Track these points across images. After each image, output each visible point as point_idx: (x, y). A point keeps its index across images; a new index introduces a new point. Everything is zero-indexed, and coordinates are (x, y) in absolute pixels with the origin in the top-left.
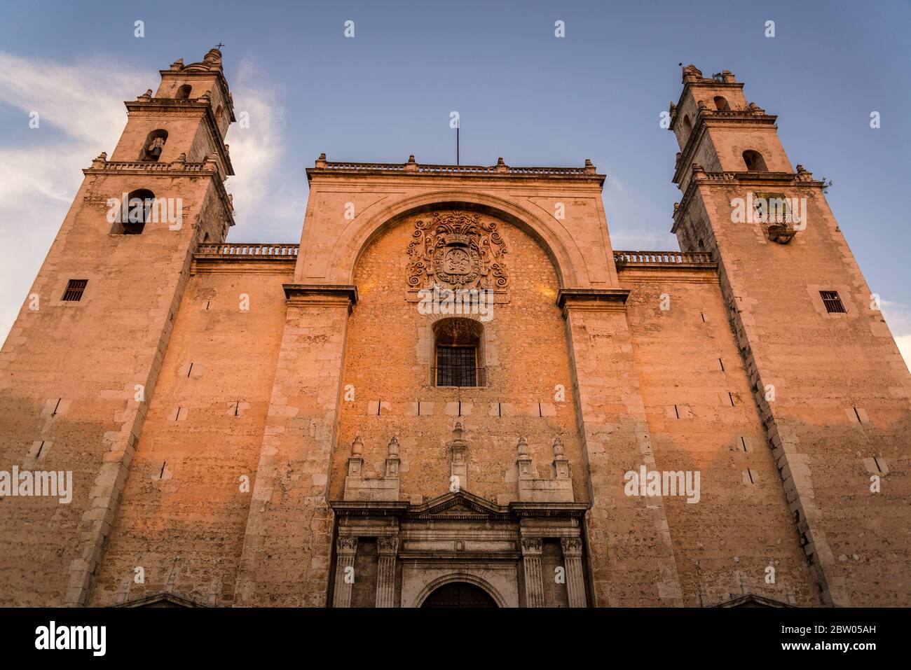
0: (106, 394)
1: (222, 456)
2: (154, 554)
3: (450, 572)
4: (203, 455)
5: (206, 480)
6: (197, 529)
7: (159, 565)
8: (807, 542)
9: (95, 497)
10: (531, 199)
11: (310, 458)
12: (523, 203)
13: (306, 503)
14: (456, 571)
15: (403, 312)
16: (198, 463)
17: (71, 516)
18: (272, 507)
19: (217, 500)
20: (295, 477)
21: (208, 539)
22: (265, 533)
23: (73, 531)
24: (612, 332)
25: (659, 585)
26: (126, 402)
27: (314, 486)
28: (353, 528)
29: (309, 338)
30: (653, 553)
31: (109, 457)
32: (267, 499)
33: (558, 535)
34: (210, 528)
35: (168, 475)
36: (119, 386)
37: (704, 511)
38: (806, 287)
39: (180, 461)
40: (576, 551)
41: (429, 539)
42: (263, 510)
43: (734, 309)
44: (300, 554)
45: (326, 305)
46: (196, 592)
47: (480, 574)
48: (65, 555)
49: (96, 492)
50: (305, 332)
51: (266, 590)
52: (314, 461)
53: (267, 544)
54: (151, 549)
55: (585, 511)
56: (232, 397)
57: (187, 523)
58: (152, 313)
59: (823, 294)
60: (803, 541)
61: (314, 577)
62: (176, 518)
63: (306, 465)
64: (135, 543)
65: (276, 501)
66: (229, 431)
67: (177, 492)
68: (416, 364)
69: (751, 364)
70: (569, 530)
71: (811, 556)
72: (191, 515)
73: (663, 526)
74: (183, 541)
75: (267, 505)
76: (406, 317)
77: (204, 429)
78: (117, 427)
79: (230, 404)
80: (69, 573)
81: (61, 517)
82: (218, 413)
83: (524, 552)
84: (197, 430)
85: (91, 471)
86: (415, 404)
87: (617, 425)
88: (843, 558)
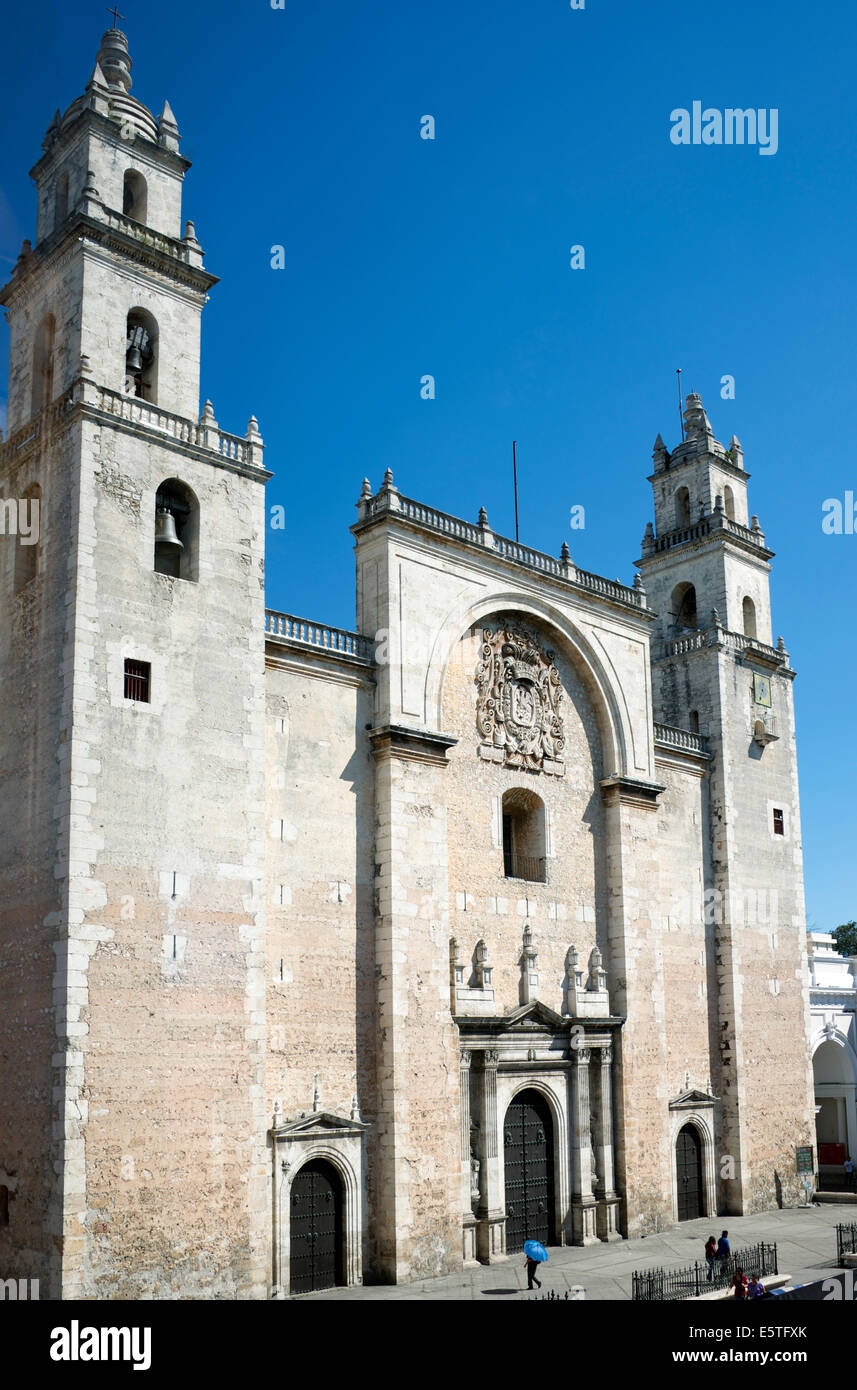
0: (226, 870)
1: (334, 954)
2: (294, 1070)
3: (526, 1079)
4: (317, 952)
5: (326, 984)
6: (327, 1042)
7: (302, 1082)
8: (728, 1047)
9: (251, 1012)
10: (596, 631)
11: (435, 967)
12: (587, 632)
13: (437, 1018)
14: (530, 1079)
15: (478, 771)
16: (316, 961)
17: (233, 1035)
18: (411, 1023)
19: (340, 1008)
20: (424, 989)
21: (339, 1052)
22: (407, 1051)
23: (242, 1053)
24: (647, 835)
25: (657, 1088)
26: (251, 883)
27: (440, 1000)
28: (467, 1043)
29: (416, 808)
30: (655, 1061)
31: (251, 960)
32: (405, 1014)
33: (599, 1045)
34: (339, 1040)
35: (288, 978)
36: (235, 858)
37: (675, 1020)
38: (766, 802)
39: (296, 959)
40: (608, 1060)
41: (512, 1049)
42: (403, 1026)
43: (720, 817)
44: (438, 1070)
45: (427, 761)
46: (340, 1109)
47: (545, 1080)
48: (240, 1080)
49: (250, 1005)
50: (411, 799)
51: (417, 1108)
52: (438, 971)
53: (412, 1062)
54: (291, 1065)
55: (621, 1025)
56: (333, 876)
57: (318, 1034)
58: (247, 741)
59: (775, 810)
60: (723, 1046)
61: (451, 1093)
62: (306, 1029)
63: (431, 975)
64: (275, 1059)
65: (413, 1016)
66: (335, 922)
67: (301, 998)
68: (493, 848)
69: (721, 881)
70: (604, 1041)
71: (728, 1059)
72: (320, 1026)
73: (663, 1037)
74: (318, 1055)
75: (406, 1020)
76: (480, 780)
77: (313, 918)
78: (250, 919)
79: (331, 885)
80: (250, 1101)
81: (223, 1037)
82: (323, 897)
83: (579, 1062)
84: (306, 919)
85: (237, 978)
86: (494, 899)
87: (645, 941)
88: (748, 1062)
